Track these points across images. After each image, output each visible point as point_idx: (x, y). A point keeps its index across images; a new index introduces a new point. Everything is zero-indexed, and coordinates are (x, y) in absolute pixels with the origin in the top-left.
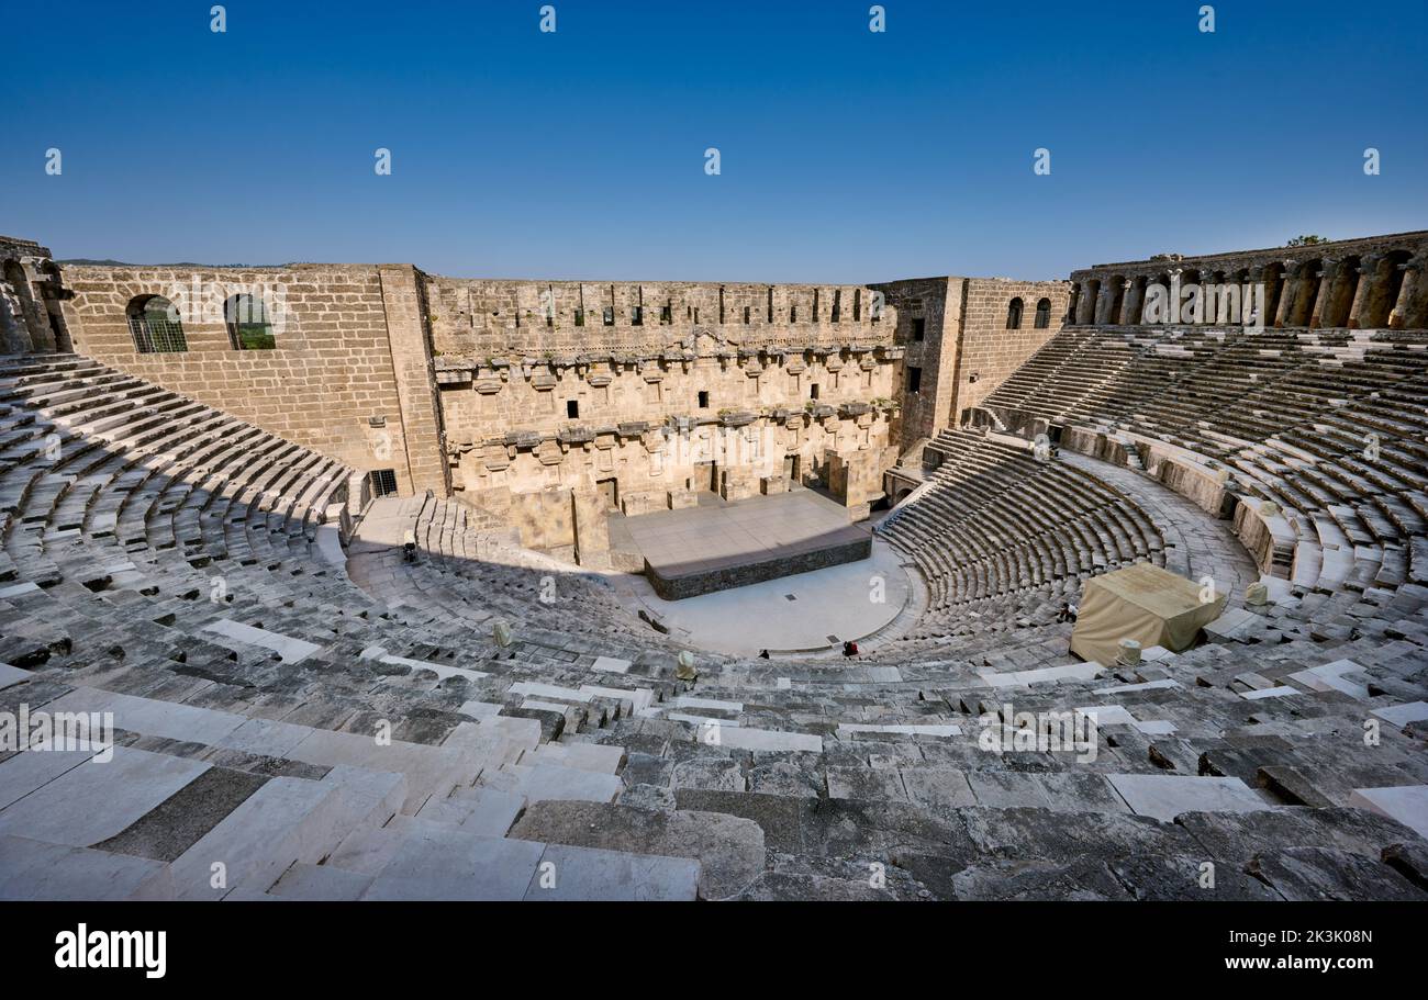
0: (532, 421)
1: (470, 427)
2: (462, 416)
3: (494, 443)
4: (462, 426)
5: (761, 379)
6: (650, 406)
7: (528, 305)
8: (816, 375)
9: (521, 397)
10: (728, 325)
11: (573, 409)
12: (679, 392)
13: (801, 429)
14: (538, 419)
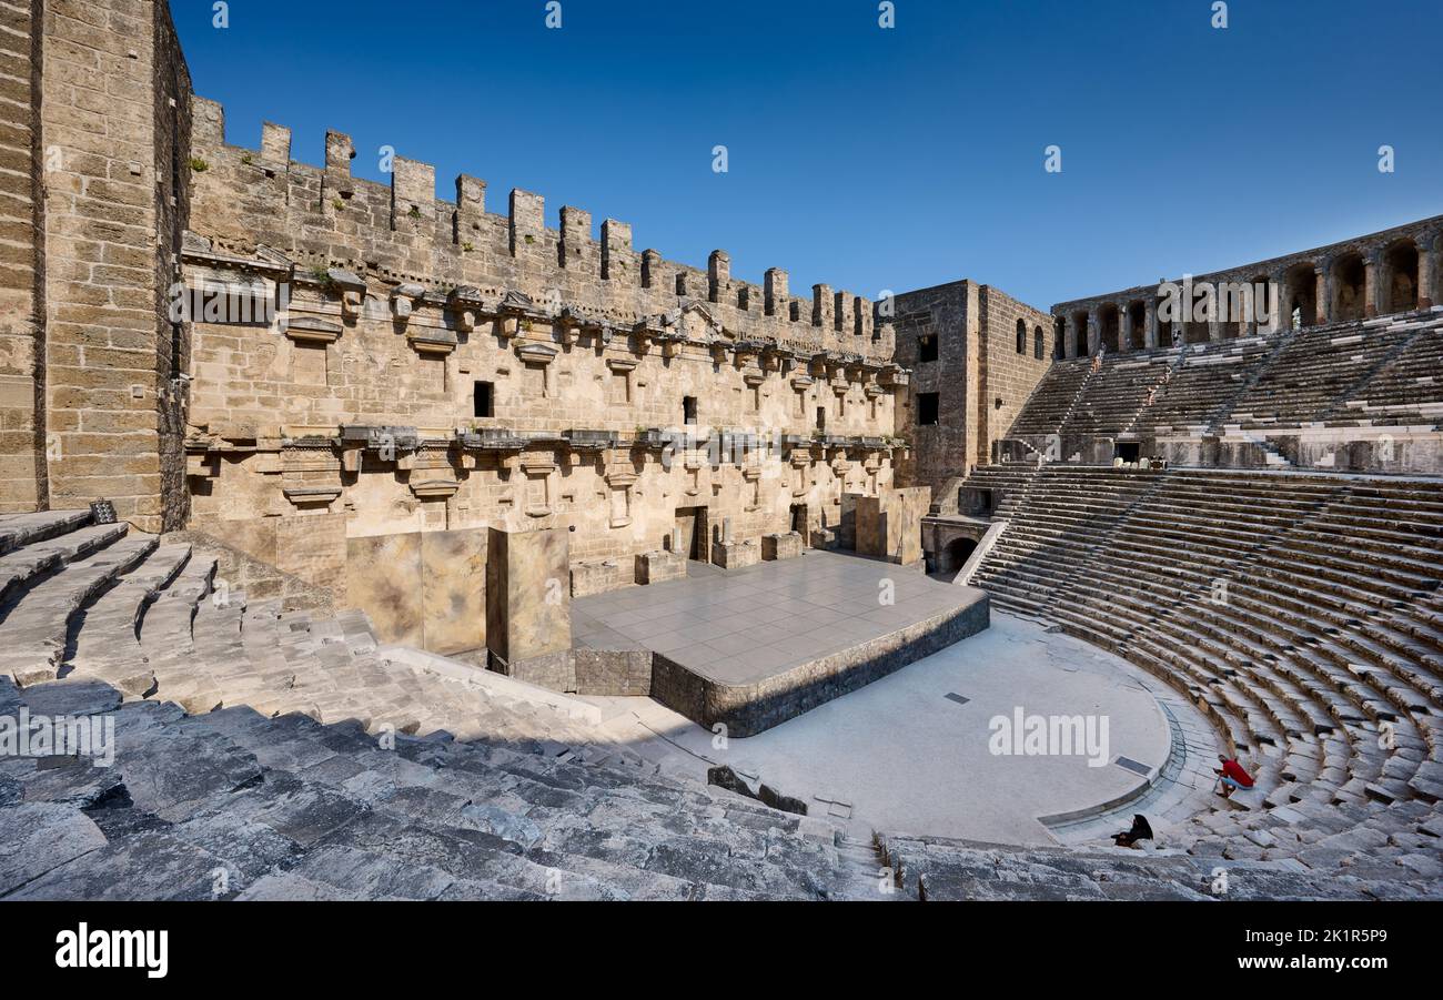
0: (401, 409)
1: (256, 405)
2: (239, 379)
3: (311, 444)
4: (233, 401)
5: (762, 390)
6: (614, 409)
7: (414, 197)
8: (822, 395)
9: (383, 360)
10: (725, 306)
11: (483, 397)
12: (658, 392)
13: (807, 468)
14: (416, 408)
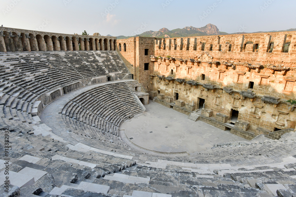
2: (156, 69)
5: (225, 74)
6: (188, 75)
8: (253, 77)
9: (164, 66)
10: (214, 51)
